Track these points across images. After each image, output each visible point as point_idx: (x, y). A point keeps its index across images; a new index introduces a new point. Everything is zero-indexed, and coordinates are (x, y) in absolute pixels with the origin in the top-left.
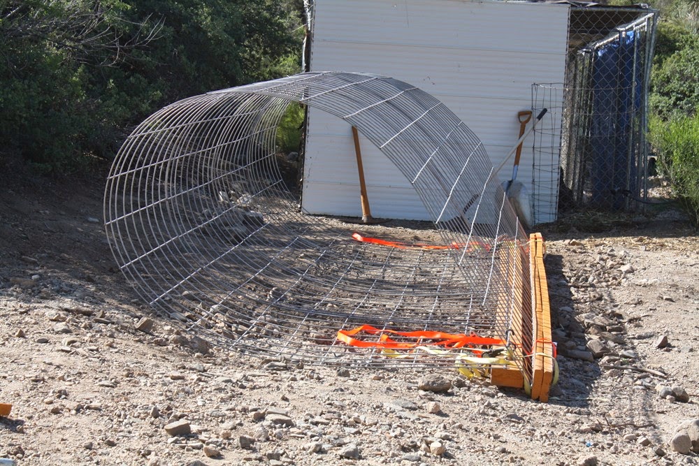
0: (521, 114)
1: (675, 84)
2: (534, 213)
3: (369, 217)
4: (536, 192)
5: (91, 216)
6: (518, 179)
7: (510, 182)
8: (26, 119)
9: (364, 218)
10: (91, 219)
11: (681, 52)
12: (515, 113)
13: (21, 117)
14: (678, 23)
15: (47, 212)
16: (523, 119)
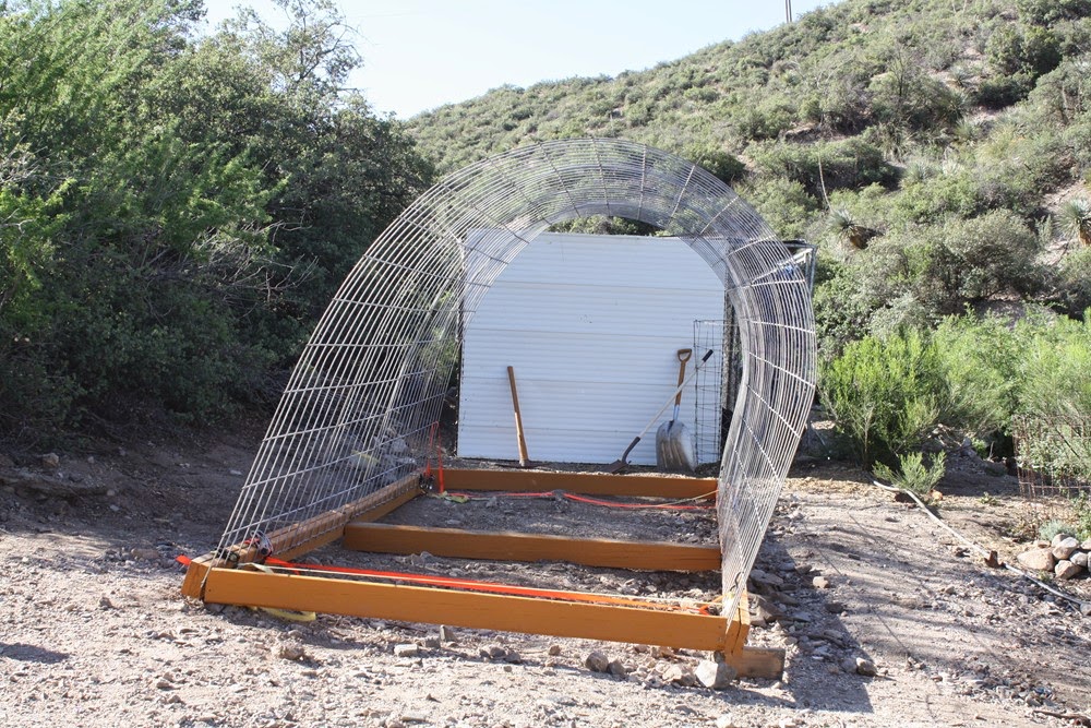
0: (681, 352)
1: (827, 313)
2: (697, 453)
3: (526, 460)
4: (699, 432)
5: (234, 468)
6: (680, 419)
7: (672, 423)
8: (167, 366)
9: (522, 463)
10: (233, 472)
11: (832, 281)
12: (675, 352)
13: (162, 366)
14: (828, 253)
15: (188, 465)
16: (683, 357)
